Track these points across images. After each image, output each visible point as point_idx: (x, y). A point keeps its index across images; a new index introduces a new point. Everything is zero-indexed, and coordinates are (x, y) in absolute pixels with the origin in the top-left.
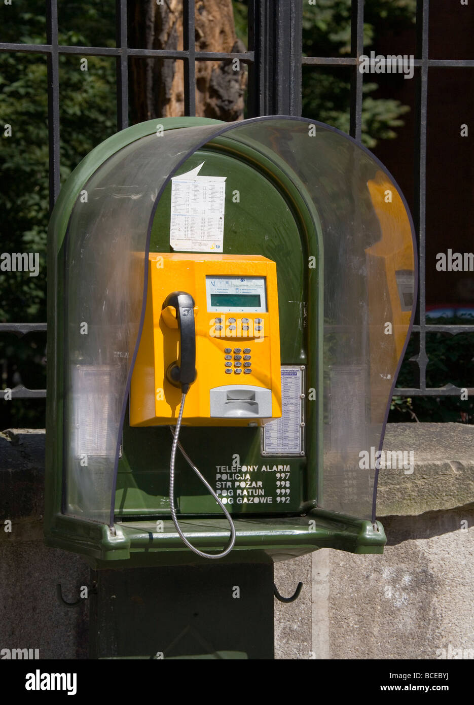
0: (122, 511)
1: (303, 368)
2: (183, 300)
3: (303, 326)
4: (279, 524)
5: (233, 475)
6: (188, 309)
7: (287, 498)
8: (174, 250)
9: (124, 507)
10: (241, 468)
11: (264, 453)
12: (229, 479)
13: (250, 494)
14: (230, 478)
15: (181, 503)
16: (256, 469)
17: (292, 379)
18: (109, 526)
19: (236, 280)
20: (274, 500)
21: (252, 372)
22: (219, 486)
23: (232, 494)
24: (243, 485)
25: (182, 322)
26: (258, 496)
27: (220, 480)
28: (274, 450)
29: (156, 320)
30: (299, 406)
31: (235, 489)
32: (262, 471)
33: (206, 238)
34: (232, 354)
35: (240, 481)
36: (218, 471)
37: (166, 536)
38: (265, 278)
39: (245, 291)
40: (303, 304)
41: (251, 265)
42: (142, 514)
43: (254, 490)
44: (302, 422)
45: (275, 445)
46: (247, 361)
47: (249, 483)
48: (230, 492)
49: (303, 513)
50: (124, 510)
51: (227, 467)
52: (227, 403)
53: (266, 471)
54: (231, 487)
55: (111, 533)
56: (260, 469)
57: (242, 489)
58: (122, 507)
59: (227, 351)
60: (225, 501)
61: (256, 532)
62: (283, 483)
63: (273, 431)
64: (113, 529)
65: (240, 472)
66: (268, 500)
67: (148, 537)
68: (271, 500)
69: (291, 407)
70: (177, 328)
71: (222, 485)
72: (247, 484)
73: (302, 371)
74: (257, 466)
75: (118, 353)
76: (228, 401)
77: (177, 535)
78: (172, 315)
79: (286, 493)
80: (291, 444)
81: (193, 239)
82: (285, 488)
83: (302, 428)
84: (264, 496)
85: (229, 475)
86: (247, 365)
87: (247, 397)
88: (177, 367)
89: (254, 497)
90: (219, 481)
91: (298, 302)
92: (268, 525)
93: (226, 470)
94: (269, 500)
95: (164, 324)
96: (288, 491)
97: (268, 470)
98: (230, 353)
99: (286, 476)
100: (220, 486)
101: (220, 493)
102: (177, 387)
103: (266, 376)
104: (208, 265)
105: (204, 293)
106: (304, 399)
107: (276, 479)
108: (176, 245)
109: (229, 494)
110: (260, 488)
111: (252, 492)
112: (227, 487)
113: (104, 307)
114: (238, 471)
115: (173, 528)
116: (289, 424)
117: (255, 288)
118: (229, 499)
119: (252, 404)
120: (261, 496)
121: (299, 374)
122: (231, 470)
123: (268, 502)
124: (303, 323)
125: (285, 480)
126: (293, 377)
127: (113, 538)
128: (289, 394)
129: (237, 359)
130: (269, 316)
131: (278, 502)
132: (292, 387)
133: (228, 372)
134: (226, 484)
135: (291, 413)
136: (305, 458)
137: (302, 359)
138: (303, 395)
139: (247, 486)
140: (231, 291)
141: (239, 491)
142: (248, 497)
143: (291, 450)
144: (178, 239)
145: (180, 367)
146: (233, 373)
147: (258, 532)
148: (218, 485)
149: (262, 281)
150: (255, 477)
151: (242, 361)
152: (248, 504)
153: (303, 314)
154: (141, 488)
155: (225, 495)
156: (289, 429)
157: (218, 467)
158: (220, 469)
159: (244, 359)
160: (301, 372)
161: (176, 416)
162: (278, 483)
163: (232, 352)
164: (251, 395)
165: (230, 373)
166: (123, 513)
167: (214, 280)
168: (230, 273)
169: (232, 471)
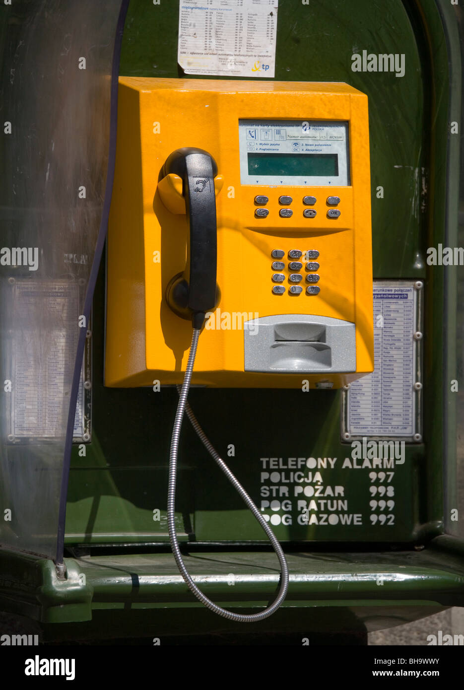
0: (90, 537)
1: (419, 285)
2: (196, 163)
3: (420, 210)
4: (372, 563)
5: (292, 474)
6: (203, 179)
7: (389, 516)
8: (185, 72)
9: (94, 529)
10: (305, 461)
11: (347, 436)
12: (284, 481)
13: (322, 509)
14: (286, 479)
15: (197, 522)
16: (332, 463)
17: (396, 305)
18: (55, 563)
19: (295, 127)
20: (366, 520)
21: (320, 293)
22: (265, 494)
23: (290, 508)
24: (309, 491)
25: (193, 203)
26: (337, 512)
27: (268, 482)
28: (364, 431)
29: (149, 198)
30: (410, 353)
31: (294, 500)
32: (344, 467)
33: (243, 51)
34: (285, 260)
35: (304, 485)
36: (264, 467)
37: (162, 581)
38: (346, 124)
39: (309, 148)
40: (420, 171)
41: (321, 99)
42: (127, 543)
43: (329, 502)
44: (417, 381)
45: (368, 421)
46: (313, 273)
47: (320, 488)
48: (286, 504)
49: (419, 545)
50: (95, 535)
51: (281, 460)
52: (274, 347)
53: (350, 467)
54: (287, 495)
55: (58, 575)
56: (339, 464)
57: (308, 500)
58: (89, 529)
59: (276, 255)
60: (276, 520)
61: (327, 576)
62: (382, 489)
63: (364, 398)
64: (61, 567)
65: (304, 469)
66: (355, 519)
67: (131, 582)
68: (360, 519)
69: (397, 354)
70: (185, 213)
71: (271, 491)
72: (316, 490)
73: (418, 290)
74: (335, 459)
75: (71, 256)
76: (276, 343)
77: (180, 579)
78: (176, 191)
79: (387, 507)
80: (397, 421)
81: (220, 52)
82: (386, 498)
83: (417, 391)
84: (348, 512)
85: (283, 474)
86: (312, 280)
87: (312, 336)
88: (184, 283)
89: (329, 513)
90: (265, 484)
91: (412, 168)
92: (351, 564)
93: (278, 465)
94: (357, 519)
95: (161, 206)
96: (391, 504)
97: (356, 467)
98: (281, 258)
99: (387, 477)
100: (268, 493)
101: (267, 505)
102: (183, 318)
103: (345, 300)
104: (242, 101)
105: (236, 151)
106: (421, 340)
107: (368, 483)
108: (189, 64)
109: (284, 508)
110: (339, 497)
111: (326, 505)
112: (281, 495)
113: (47, 174)
114: (299, 467)
115: (173, 567)
116: (393, 386)
117: (329, 143)
118: (284, 517)
119: (320, 348)
120: (343, 512)
121: (412, 296)
122: (287, 465)
123: (355, 523)
124: (420, 205)
125: (386, 484)
126: (401, 302)
127: (61, 583)
128: (394, 332)
129: (294, 269)
130: (353, 193)
131: (373, 523)
132: (398, 319)
133: (277, 292)
134: (278, 491)
135: (395, 365)
136: (422, 445)
137: (417, 270)
138: (419, 333)
139: (317, 495)
140: (286, 148)
141: (302, 503)
142: (318, 513)
143: (396, 431)
144: (192, 53)
145: (188, 282)
146: (286, 293)
147: (331, 576)
148: (265, 491)
149: (343, 129)
150: (331, 477)
151: (303, 272)
152: (319, 526)
153: (421, 190)
154: (124, 496)
155: (276, 509)
156: (392, 394)
157: (264, 460)
158: (268, 463)
159: (307, 269)
160: (415, 293)
161: (183, 368)
162: (373, 490)
163: (286, 256)
164: (318, 333)
165: (281, 294)
166: (92, 541)
167: (254, 127)
168: (282, 114)
169: (290, 467)
